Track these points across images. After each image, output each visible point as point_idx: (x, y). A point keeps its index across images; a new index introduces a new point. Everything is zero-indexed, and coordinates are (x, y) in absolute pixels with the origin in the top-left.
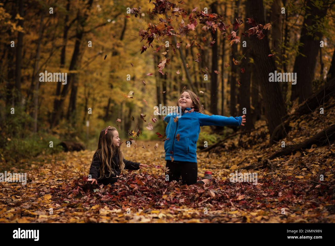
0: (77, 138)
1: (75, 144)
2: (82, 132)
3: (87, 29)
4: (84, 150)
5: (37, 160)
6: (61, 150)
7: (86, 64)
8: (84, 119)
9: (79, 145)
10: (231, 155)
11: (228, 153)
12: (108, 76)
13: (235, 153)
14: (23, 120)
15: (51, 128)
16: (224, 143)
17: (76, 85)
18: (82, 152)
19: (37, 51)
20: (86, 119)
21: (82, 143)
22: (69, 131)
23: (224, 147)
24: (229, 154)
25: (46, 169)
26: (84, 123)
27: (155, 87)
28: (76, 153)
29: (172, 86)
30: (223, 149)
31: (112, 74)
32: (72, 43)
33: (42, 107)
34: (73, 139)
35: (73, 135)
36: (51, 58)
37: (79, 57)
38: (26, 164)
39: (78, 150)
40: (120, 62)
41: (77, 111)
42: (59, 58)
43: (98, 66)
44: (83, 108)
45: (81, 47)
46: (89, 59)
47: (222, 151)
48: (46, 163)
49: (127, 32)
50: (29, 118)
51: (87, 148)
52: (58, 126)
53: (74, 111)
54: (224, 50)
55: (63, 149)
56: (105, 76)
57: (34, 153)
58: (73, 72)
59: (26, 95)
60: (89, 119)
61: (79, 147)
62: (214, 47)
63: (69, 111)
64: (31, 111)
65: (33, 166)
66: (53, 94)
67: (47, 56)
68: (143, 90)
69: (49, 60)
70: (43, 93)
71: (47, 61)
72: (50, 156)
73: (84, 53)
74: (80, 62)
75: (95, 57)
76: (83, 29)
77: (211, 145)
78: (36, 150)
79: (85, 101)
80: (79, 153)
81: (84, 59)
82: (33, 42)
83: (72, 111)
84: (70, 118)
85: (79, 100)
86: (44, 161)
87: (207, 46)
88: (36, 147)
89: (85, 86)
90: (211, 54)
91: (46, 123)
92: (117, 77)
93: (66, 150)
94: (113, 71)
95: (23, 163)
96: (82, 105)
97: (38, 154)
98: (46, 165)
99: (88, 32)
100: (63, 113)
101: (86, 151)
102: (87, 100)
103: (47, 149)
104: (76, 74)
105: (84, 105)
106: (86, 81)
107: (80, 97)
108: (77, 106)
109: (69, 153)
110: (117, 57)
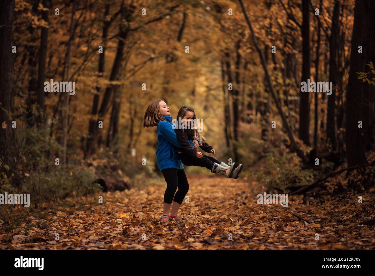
0: (120, 172)
1: (118, 181)
2: (126, 163)
3: (133, 25)
4: (129, 189)
5: (65, 204)
6: (98, 189)
7: (132, 73)
8: (129, 146)
9: (123, 182)
10: (338, 201)
11: (333, 198)
12: (160, 89)
13: (344, 198)
14: (48, 148)
15: (84, 159)
16: (325, 183)
17: (118, 100)
18: (126, 191)
19: (67, 55)
20: (132, 146)
21: (126, 179)
22: (109, 162)
23: (325, 188)
24: (335, 199)
25: (77, 220)
26: (129, 152)
27: (222, 105)
28: (118, 194)
29: (246, 103)
30: (324, 191)
31: (166, 86)
32: (113, 44)
33: (74, 130)
34: (114, 173)
35: (114, 169)
36: (86, 63)
37: (123, 63)
38: (50, 210)
39: (121, 190)
40: (177, 70)
41: (120, 136)
42: (96, 64)
43: (148, 75)
44: (128, 132)
45: (125, 49)
46: (135, 66)
47: (323, 194)
48: (77, 210)
49: (186, 31)
50: (56, 145)
51: (133, 186)
52: (95, 156)
53: (117, 136)
54: (318, 54)
55: (101, 188)
56: (156, 90)
57: (62, 192)
58: (114, 83)
59: (52, 114)
60: (135, 146)
61: (123, 186)
62: (306, 51)
63: (108, 136)
64: (58, 135)
65: (59, 213)
66: (88, 113)
67: (80, 61)
68: (206, 108)
69: (83, 67)
70: (75, 111)
71: (80, 68)
72: (84, 198)
73: (129, 57)
74: (124, 69)
75: (145, 63)
76: (129, 25)
77: (306, 185)
78: (64, 189)
79: (130, 122)
80: (123, 193)
81: (130, 66)
82: (62, 43)
83: (114, 135)
84: (111, 144)
85: (122, 121)
86: (74, 206)
87: (295, 49)
88: (64, 184)
89: (131, 103)
90: (300, 60)
91: (78, 151)
92: (173, 91)
93: (105, 189)
94: (168, 83)
95: (45, 209)
96: (126, 127)
97: (67, 195)
98: (78, 212)
99: (136, 29)
100: (101, 137)
101: (133, 190)
102: (132, 121)
103: (79, 188)
104: (119, 86)
105: (129, 127)
106: (131, 96)
107: (123, 117)
108: (120, 129)
109: (109, 194)
110: (173, 64)
